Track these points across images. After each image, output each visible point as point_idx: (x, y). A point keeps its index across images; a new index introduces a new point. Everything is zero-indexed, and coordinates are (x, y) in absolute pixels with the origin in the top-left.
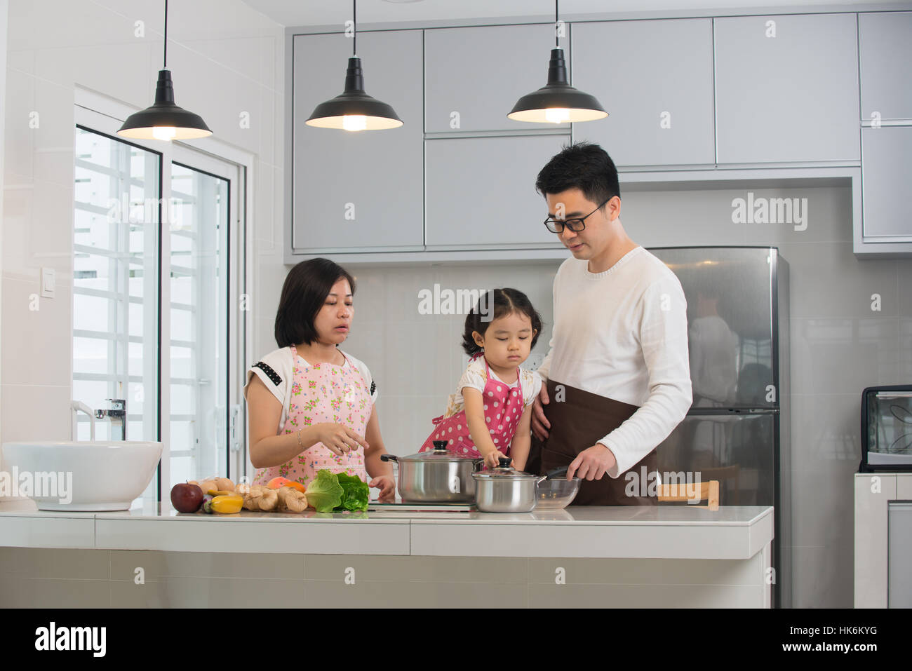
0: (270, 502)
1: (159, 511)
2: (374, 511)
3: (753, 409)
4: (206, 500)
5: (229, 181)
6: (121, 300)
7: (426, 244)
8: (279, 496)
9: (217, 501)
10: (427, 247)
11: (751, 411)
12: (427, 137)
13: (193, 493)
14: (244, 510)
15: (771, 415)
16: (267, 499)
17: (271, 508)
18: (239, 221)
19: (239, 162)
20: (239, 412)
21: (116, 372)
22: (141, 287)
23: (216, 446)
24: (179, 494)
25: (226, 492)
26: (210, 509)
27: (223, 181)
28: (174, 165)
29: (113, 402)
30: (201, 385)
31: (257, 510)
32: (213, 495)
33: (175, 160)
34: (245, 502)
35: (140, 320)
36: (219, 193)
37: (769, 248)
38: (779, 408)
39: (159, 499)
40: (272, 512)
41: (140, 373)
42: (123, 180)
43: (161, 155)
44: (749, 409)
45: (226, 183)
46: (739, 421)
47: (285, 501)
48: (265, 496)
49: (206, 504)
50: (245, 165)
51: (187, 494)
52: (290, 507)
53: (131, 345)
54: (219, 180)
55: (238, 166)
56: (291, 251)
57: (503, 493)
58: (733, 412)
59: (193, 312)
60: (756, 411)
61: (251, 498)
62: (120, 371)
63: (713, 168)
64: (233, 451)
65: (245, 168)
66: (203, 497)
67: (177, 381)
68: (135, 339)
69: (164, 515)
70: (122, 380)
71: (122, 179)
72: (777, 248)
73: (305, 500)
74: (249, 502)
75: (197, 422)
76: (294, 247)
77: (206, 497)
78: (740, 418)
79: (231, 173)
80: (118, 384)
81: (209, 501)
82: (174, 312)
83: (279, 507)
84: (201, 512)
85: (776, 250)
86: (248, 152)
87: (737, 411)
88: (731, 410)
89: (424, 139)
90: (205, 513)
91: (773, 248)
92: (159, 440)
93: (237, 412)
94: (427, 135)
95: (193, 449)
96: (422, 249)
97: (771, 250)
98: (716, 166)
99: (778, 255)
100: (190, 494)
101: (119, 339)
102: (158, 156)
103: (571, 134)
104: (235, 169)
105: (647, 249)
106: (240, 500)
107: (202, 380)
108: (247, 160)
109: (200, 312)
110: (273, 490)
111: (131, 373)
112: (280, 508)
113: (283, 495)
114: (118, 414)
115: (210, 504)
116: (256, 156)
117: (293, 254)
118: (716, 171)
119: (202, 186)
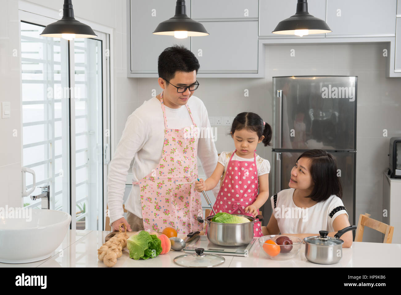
5: (102, 41)
18: (107, 59)
19: (106, 32)
20: (108, 147)
23: (97, 162)
30: (90, 134)
36: (97, 45)
45: (100, 42)
50: (109, 33)
55: (106, 34)
59: (86, 102)
64: (105, 165)
65: (109, 35)
67: (79, 134)
75: (88, 151)
79: (103, 37)
86: (110, 27)
93: (107, 147)
95: (86, 164)
98: (326, 36)
104: (104, 35)
107: (91, 132)
108: (110, 31)
109: (89, 101)
116: (114, 29)
117: (131, 73)
118: (325, 39)
119: (89, 43)
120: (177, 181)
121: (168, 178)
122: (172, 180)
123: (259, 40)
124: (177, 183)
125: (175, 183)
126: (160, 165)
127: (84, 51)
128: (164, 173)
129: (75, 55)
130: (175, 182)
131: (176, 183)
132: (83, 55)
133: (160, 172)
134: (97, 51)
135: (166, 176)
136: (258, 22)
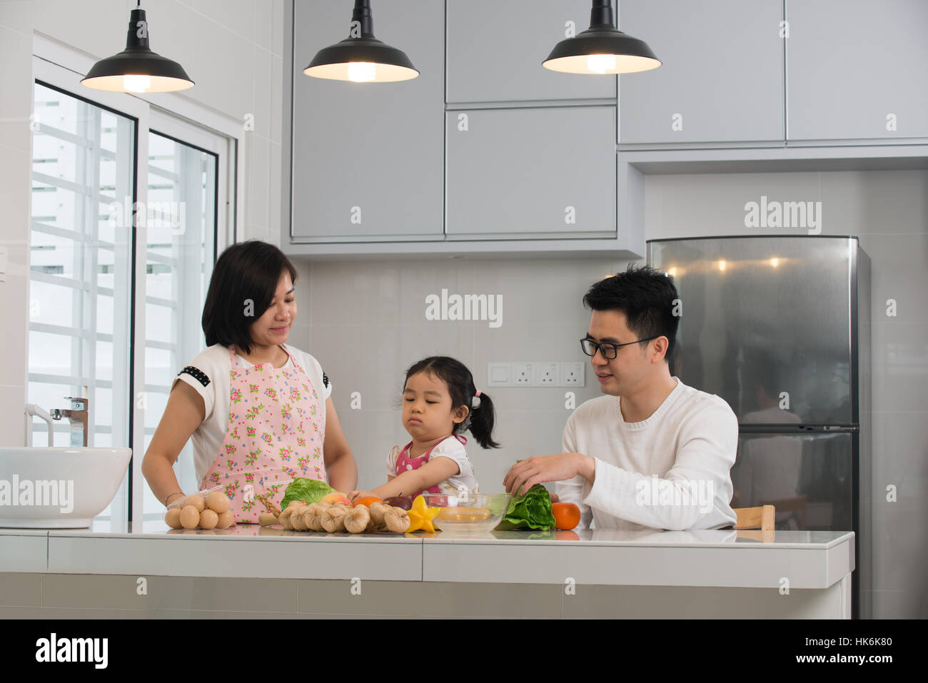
3: (828, 426)
5: (217, 156)
6: (87, 292)
7: (446, 232)
10: (448, 236)
11: (825, 428)
12: (449, 107)
15: (849, 434)
18: (228, 203)
19: (228, 133)
21: (81, 374)
27: (210, 156)
28: (151, 134)
29: (73, 401)
33: (152, 128)
35: (110, 315)
36: (205, 170)
37: (847, 237)
38: (859, 426)
39: (130, 518)
41: (108, 377)
42: (91, 149)
43: (136, 120)
44: (824, 425)
45: (213, 158)
50: (237, 137)
53: (99, 344)
54: (205, 154)
55: (228, 138)
56: (289, 239)
58: (804, 429)
59: (174, 309)
60: (832, 428)
62: (86, 374)
63: (783, 145)
65: (236, 141)
67: (154, 389)
68: (104, 338)
70: (88, 384)
72: (857, 238)
76: (293, 234)
78: (812, 438)
79: (219, 147)
80: (83, 389)
82: (149, 307)
85: (855, 240)
86: (240, 122)
87: (809, 429)
88: (801, 427)
89: (445, 110)
91: (853, 238)
92: (131, 446)
94: (448, 105)
96: (442, 238)
97: (850, 240)
98: (786, 143)
99: (858, 246)
101: (86, 337)
102: (133, 122)
103: (616, 106)
104: (224, 141)
108: (237, 132)
109: (181, 307)
111: (99, 376)
114: (79, 416)
117: (291, 244)
118: (786, 150)
119: (185, 161)
120: (266, 478)
121: (246, 475)
122: (255, 477)
123: (619, 154)
124: (268, 484)
125: (263, 484)
126: (227, 446)
127: (170, 182)
128: (236, 464)
129: (151, 192)
130: (261, 482)
131: (265, 484)
132: (170, 192)
133: (229, 461)
134: (204, 181)
135: (242, 469)
136: (615, 108)
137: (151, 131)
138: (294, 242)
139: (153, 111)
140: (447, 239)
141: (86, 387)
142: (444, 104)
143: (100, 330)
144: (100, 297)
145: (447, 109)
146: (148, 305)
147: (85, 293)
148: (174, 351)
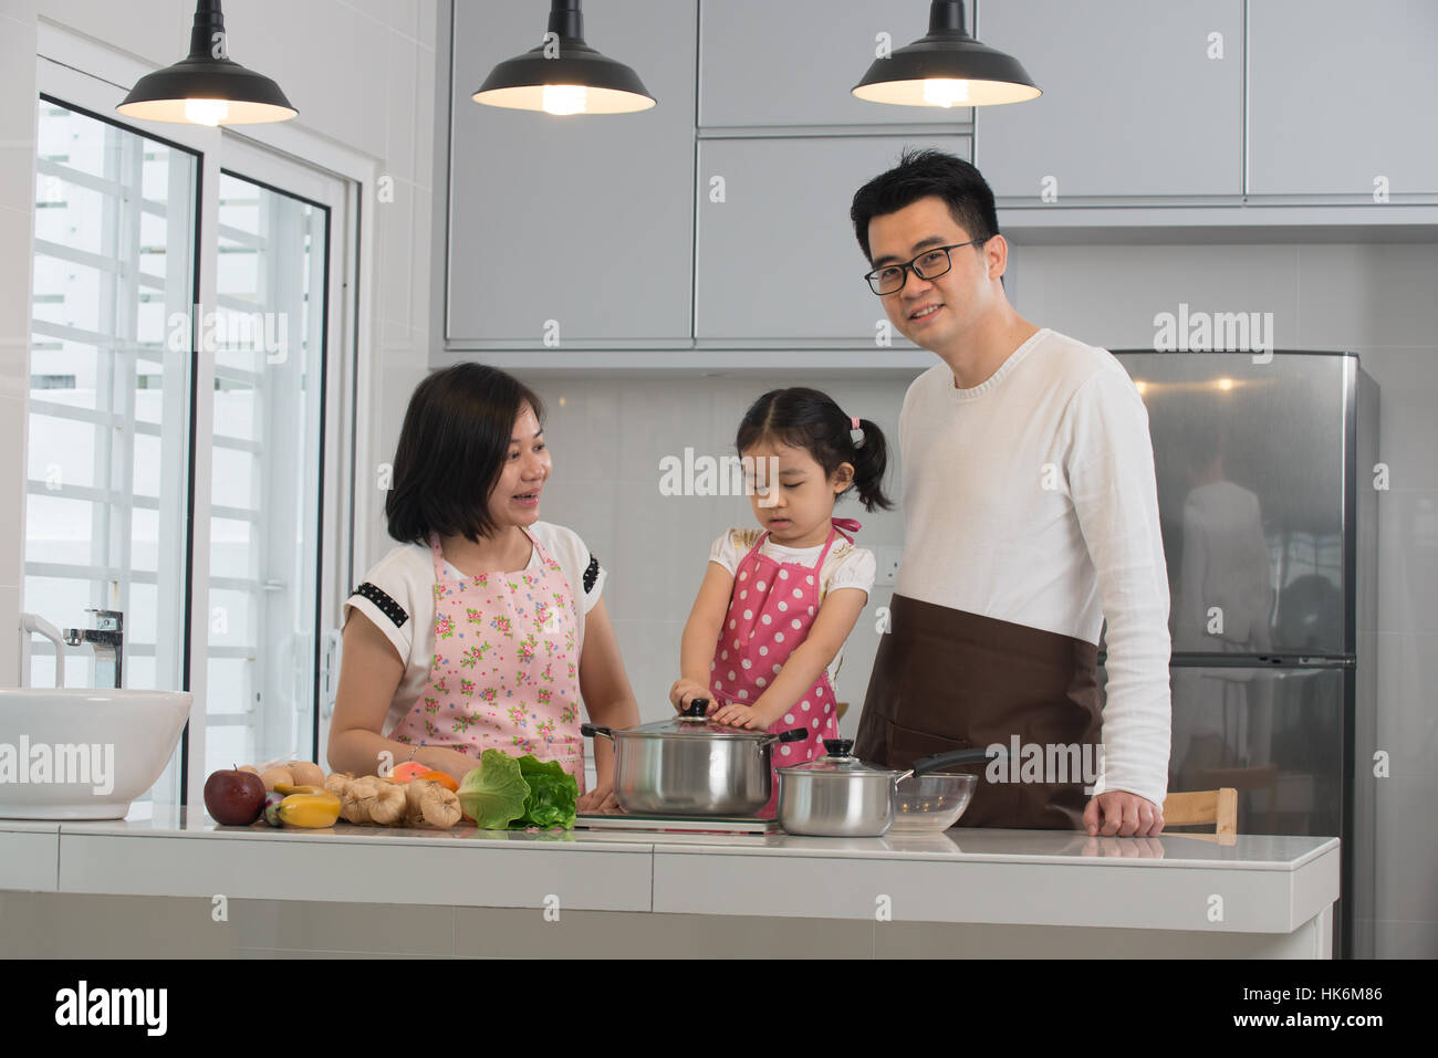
0: (392, 808)
1: (183, 823)
2: (587, 828)
3: (1306, 657)
4: (270, 803)
5: (328, 210)
6: (119, 428)
7: (696, 335)
8: (407, 797)
9: (291, 803)
10: (698, 342)
11: (1301, 661)
12: (703, 134)
13: (246, 789)
14: (343, 822)
15: (1340, 670)
16: (386, 803)
17: (392, 818)
18: (345, 285)
19: (350, 176)
20: (337, 644)
21: (106, 562)
22: (158, 405)
23: (294, 705)
24: (220, 789)
25: (309, 787)
26: (278, 819)
27: (316, 209)
28: (223, 175)
29: (99, 615)
30: (268, 592)
31: (367, 823)
32: (284, 793)
33: (225, 167)
34: (345, 808)
35: (154, 466)
36: (308, 230)
37: (1342, 354)
38: (1355, 657)
39: (184, 801)
40: (395, 827)
41: (153, 567)
42: (126, 198)
43: (200, 156)
44: (1298, 657)
45: (322, 213)
46: (1278, 680)
47: (419, 807)
48: (383, 797)
49: (271, 810)
50: (360, 180)
51: (236, 790)
52: (428, 818)
53: (137, 513)
54: (310, 207)
55: (346, 181)
56: (442, 343)
57: (831, 799)
58: (1267, 662)
59: (257, 454)
60: (1312, 661)
61: (356, 800)
62: (115, 563)
63: (1241, 202)
65: (360, 185)
66: (264, 797)
67: (223, 583)
68: (146, 502)
69: (191, 828)
70: (119, 579)
71: (126, 201)
72: (1356, 356)
73: (456, 804)
74: (352, 807)
75: (259, 661)
76: (448, 336)
77: (270, 796)
78: (1281, 675)
79: (332, 195)
80: (111, 586)
81: (276, 803)
82: (219, 453)
83: (407, 817)
84: (260, 825)
85: (1353, 359)
86: (366, 155)
87: (1276, 662)
88: (1264, 658)
89: (697, 138)
90: (268, 826)
91: (1350, 355)
92: (186, 687)
93: (334, 643)
94: (702, 131)
95: (251, 712)
96: (689, 344)
97: (1346, 358)
98: (1245, 199)
99: (1359, 368)
100: (240, 790)
101: (115, 501)
102: (195, 158)
103: (972, 135)
104: (341, 185)
105: (1113, 352)
106: (336, 802)
107: (270, 582)
108: (360, 170)
109: (268, 454)
110: (396, 786)
111: (137, 564)
112: (409, 819)
113: (415, 796)
114: (109, 640)
115: (278, 810)
116: (379, 161)
117: (446, 350)
118: (1245, 209)
119: (276, 219)
136: (970, 139)
137: (224, 171)
138: (449, 348)
139: (227, 140)
140: (697, 347)
141: (116, 583)
142: (694, 129)
143: (137, 491)
144: (139, 438)
145: (700, 136)
146: (216, 451)
147: (115, 431)
148: (255, 523)
